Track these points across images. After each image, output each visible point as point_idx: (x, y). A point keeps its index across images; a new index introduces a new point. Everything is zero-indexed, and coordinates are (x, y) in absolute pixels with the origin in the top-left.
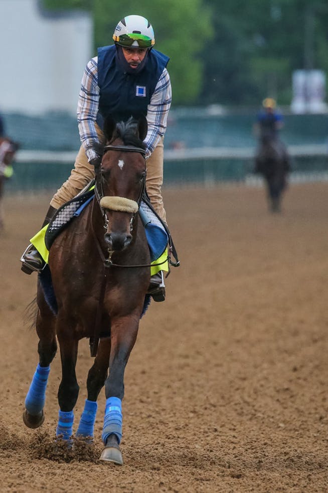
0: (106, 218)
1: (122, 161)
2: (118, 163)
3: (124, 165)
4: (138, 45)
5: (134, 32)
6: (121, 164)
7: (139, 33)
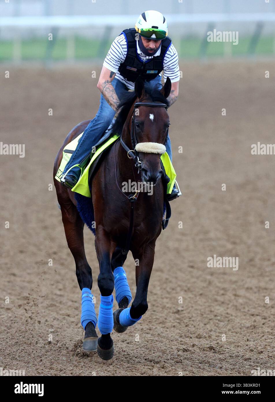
0: (138, 159)
1: (152, 115)
2: (149, 116)
3: (154, 118)
4: (156, 37)
5: (153, 27)
6: (152, 117)
7: (157, 28)
